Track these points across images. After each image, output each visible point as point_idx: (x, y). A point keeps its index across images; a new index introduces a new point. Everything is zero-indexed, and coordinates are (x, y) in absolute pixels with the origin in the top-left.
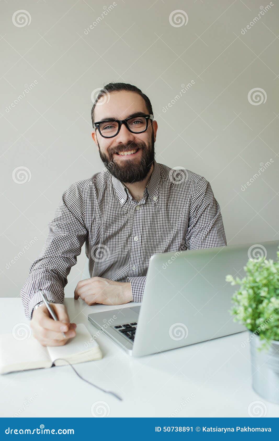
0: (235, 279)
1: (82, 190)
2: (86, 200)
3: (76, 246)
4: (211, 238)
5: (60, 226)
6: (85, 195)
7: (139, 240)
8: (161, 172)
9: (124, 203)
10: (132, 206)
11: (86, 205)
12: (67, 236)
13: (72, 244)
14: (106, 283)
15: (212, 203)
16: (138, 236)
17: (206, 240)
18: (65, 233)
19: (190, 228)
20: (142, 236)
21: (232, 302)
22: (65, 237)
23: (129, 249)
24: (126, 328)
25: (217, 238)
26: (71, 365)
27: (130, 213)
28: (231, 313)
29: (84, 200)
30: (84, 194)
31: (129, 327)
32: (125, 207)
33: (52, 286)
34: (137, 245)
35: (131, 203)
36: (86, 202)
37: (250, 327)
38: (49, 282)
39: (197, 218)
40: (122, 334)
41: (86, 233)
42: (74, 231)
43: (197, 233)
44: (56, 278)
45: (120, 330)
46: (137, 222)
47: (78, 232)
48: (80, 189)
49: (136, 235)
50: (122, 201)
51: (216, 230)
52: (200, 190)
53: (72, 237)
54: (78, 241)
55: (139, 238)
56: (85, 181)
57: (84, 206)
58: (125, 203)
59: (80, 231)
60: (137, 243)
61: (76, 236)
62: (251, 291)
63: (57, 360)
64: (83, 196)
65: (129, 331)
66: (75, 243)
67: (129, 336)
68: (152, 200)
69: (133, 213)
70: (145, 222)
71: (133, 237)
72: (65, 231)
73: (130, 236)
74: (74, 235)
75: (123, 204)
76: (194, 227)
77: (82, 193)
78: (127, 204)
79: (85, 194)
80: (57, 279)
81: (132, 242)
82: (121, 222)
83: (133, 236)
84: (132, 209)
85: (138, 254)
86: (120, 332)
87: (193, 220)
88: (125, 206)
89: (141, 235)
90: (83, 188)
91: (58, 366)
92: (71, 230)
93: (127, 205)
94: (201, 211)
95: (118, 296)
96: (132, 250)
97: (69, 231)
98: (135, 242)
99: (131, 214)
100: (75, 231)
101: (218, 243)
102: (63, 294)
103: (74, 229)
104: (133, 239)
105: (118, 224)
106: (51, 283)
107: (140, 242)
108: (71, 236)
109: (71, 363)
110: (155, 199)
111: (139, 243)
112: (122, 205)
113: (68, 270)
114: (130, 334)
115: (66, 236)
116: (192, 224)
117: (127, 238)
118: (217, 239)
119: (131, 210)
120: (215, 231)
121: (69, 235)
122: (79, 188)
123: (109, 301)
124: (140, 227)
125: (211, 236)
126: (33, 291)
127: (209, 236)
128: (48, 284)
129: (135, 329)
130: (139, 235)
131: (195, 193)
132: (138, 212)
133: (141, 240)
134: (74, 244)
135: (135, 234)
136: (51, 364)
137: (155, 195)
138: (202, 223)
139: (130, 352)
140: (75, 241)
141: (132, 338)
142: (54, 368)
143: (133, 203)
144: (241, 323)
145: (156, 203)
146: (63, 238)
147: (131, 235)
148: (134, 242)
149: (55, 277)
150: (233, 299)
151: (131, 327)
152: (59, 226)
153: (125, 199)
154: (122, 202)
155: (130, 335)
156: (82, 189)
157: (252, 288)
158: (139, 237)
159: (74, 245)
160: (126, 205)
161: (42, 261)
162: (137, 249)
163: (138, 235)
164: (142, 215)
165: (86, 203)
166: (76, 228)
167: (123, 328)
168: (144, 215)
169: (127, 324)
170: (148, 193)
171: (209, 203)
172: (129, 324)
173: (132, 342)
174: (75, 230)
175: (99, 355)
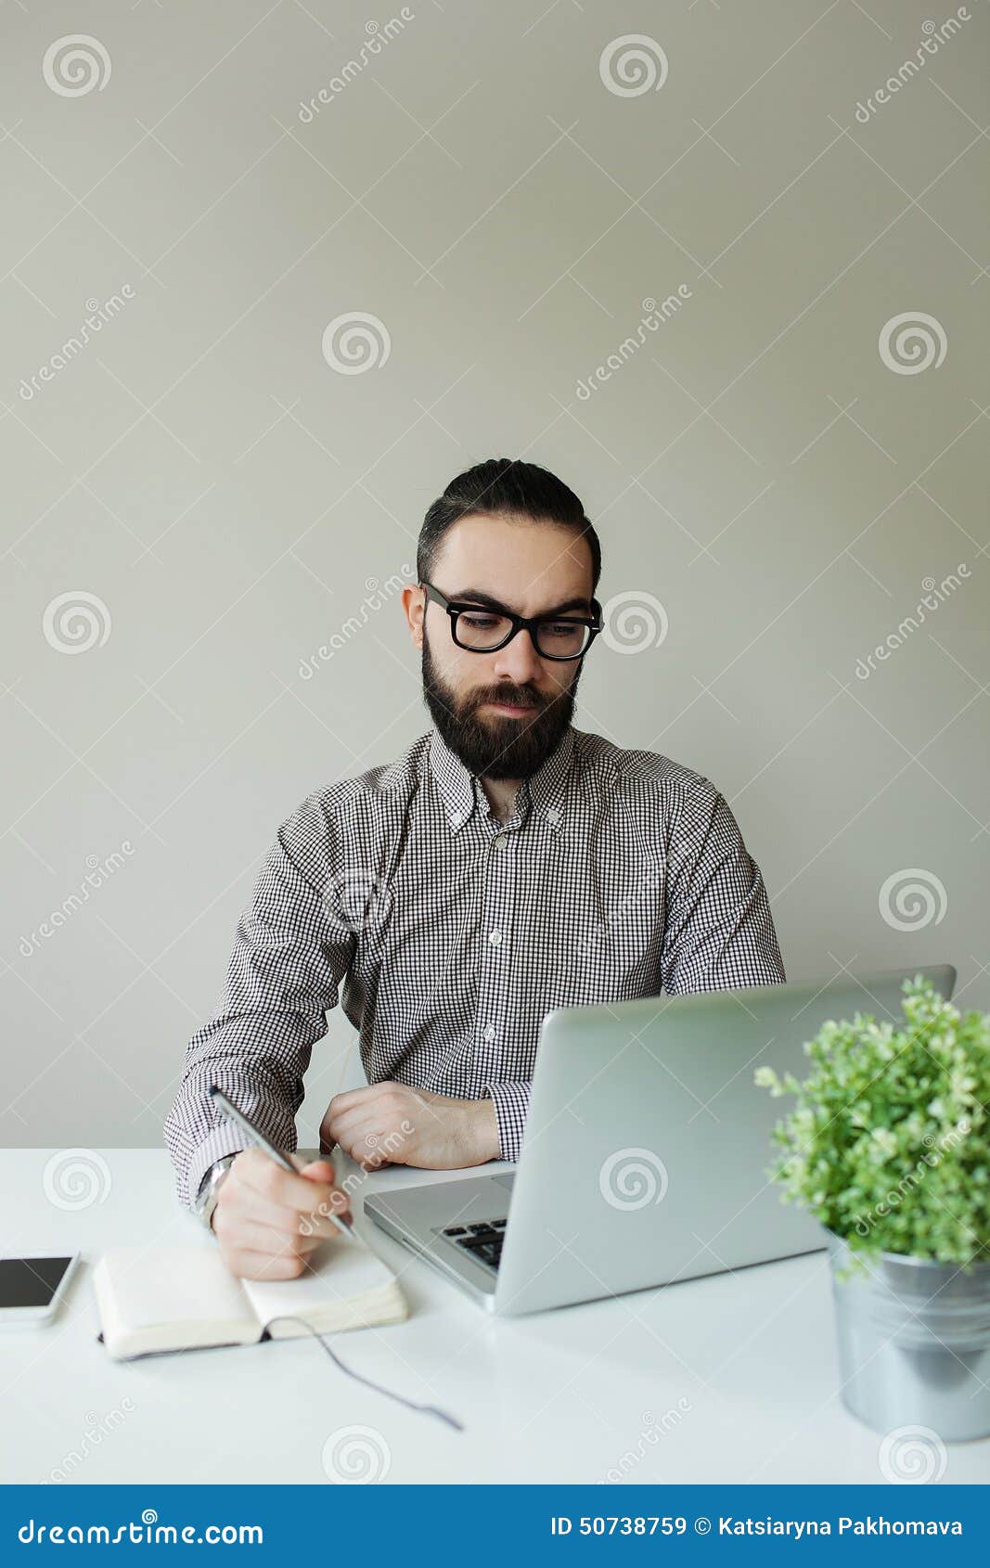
0: (780, 1078)
1: (333, 811)
2: (346, 839)
3: (321, 976)
4: (738, 958)
5: (270, 921)
6: (344, 826)
7: (504, 942)
8: (575, 743)
9: (463, 825)
10: (485, 837)
11: (346, 852)
12: (292, 948)
13: (308, 971)
14: (418, 1100)
15: (737, 854)
16: (500, 931)
17: (724, 965)
18: (285, 938)
19: (675, 931)
20: (512, 930)
21: (773, 1143)
22: (285, 951)
23: (476, 970)
24: (478, 1234)
25: (757, 957)
26: (318, 1336)
27: (477, 856)
28: (773, 1176)
29: (340, 839)
30: (339, 822)
31: (486, 1233)
32: (461, 838)
33: (261, 1109)
34: (498, 956)
35: (483, 829)
36: (346, 843)
37: (824, 1216)
38: (252, 1096)
39: (695, 898)
40: (465, 1250)
41: (347, 939)
42: (311, 932)
43: (696, 946)
44: (271, 1087)
45: (460, 1241)
46: (499, 884)
47: (324, 937)
48: (329, 808)
49: (496, 925)
50: (457, 819)
51: (752, 934)
52: (695, 809)
53: (308, 951)
54: (327, 962)
55: (505, 936)
56: (341, 787)
57: (341, 857)
58: (466, 825)
59: (329, 934)
60: (499, 951)
61: (318, 947)
62: (824, 1112)
63: (277, 1319)
64: (337, 830)
65: (487, 1244)
66: (318, 970)
67: (487, 1257)
68: (543, 820)
69: (485, 859)
70: (523, 887)
71: (485, 934)
72: (285, 934)
73: (478, 930)
74: (313, 945)
75: (459, 828)
76: (685, 925)
77: (334, 821)
78: (469, 828)
79: (344, 821)
80: (273, 1088)
81: (484, 949)
82: (448, 884)
83: (486, 929)
84: (482, 846)
85: (501, 987)
86: (457, 1246)
87: (682, 906)
88: (463, 836)
89: (510, 927)
90: (336, 804)
91: (282, 1340)
92: (301, 930)
93: (470, 833)
94: (702, 875)
95: (455, 1138)
96: (483, 975)
97: (296, 933)
98: (492, 947)
99: (480, 860)
100: (315, 934)
101: (760, 972)
102: (293, 1137)
103: (312, 928)
104: (485, 939)
105: (439, 890)
106: (260, 1100)
107: (509, 947)
108: (302, 946)
109: (318, 1330)
110: (553, 816)
111: (504, 952)
112: (456, 831)
113: (305, 1054)
114: (491, 1252)
115: (288, 949)
116: (678, 917)
117: (469, 936)
118: (758, 962)
119: (480, 849)
120: (749, 938)
121: (298, 944)
122: (325, 805)
123: (426, 1154)
124: (507, 901)
125: (737, 953)
126: (205, 1124)
127: (732, 954)
128: (249, 1105)
129: (502, 1234)
130: (505, 926)
131: (678, 818)
132: (502, 857)
133: (509, 942)
134: (315, 971)
135: (491, 924)
136: (258, 1334)
137: (553, 807)
138: (709, 914)
139: (490, 1299)
140: (316, 963)
141: (494, 1263)
142: (267, 1345)
143: (487, 829)
144: (801, 1203)
145: (557, 830)
146: (278, 954)
147: (479, 926)
148: (489, 950)
149: (267, 1083)
150: (775, 1136)
151: (495, 1231)
152: (265, 920)
153: (466, 815)
154: (457, 823)
155: (488, 1254)
156: (336, 808)
157: (830, 1103)
158: (505, 931)
159: (316, 974)
160: (467, 831)
161: (226, 1027)
162: (498, 972)
163: (500, 926)
164: (514, 866)
165: (346, 848)
166: (317, 924)
167: (470, 1235)
168: (519, 866)
169: (481, 1223)
170: (529, 798)
171: (726, 853)
172: (489, 1223)
173: (493, 1273)
174: (313, 931)
175: (397, 1309)
